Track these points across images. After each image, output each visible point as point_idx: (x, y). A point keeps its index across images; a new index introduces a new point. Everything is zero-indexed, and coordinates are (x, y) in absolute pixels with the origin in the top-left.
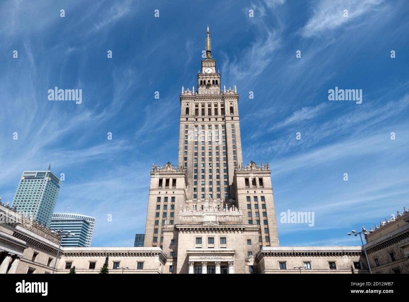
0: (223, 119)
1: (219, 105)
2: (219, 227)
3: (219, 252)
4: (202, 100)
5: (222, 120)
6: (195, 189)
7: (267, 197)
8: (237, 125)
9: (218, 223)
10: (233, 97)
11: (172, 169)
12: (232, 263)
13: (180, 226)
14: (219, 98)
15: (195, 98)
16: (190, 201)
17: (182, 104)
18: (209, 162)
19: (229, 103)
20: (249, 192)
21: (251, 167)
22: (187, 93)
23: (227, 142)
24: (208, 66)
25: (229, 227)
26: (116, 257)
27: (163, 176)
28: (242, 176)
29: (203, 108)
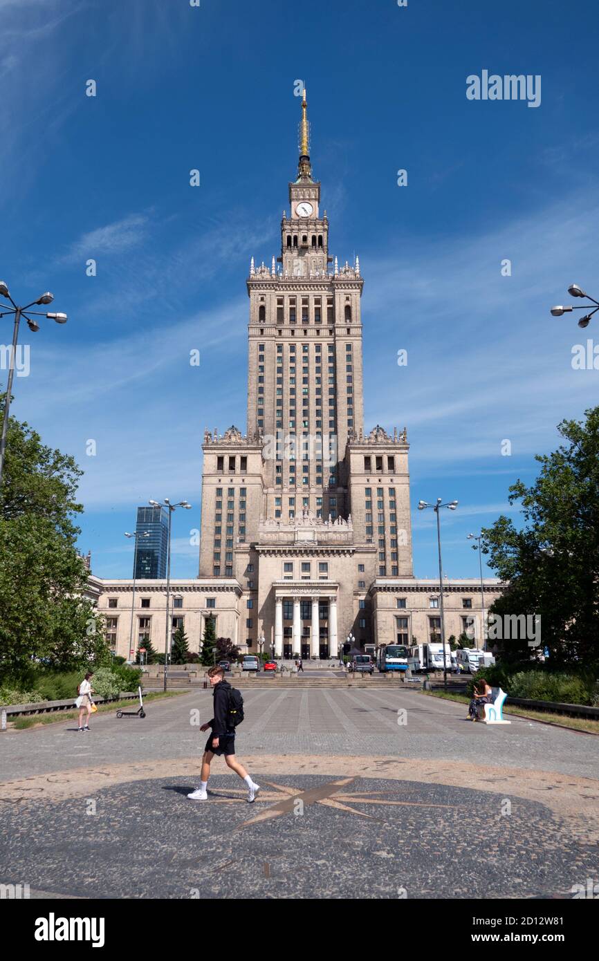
0: (331, 332)
1: (324, 301)
2: (317, 549)
3: (316, 585)
4: (290, 290)
5: (328, 334)
6: (277, 467)
7: (398, 488)
8: (357, 344)
9: (317, 543)
10: (351, 285)
11: (240, 439)
12: (335, 599)
13: (260, 547)
14: (324, 286)
15: (277, 285)
16: (271, 490)
17: (252, 297)
18: (303, 419)
19: (344, 298)
20: (370, 482)
21: (376, 436)
22: (261, 273)
23: (338, 380)
24: (303, 199)
25: (332, 549)
26: (177, 592)
27: (224, 452)
28: (360, 454)
29: (293, 306)
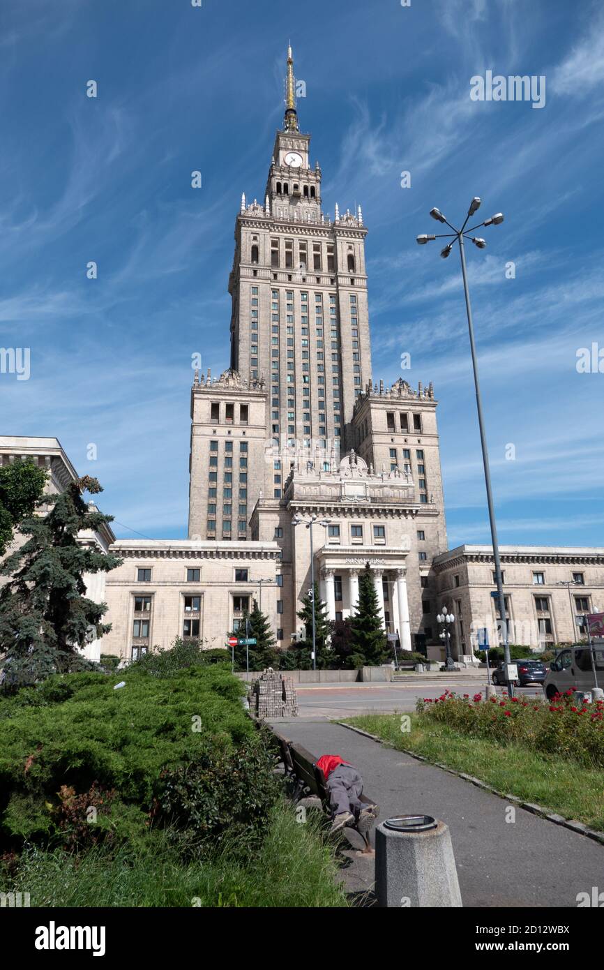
0: (332, 281)
1: (324, 248)
2: (372, 507)
3: (381, 553)
4: (287, 232)
5: (330, 283)
6: (274, 426)
7: (427, 450)
8: (362, 296)
9: (370, 499)
10: (354, 234)
11: (239, 383)
12: (404, 572)
13: (298, 503)
14: (324, 232)
15: (272, 225)
17: (243, 235)
18: (303, 373)
19: (346, 246)
20: (395, 441)
21: (400, 390)
23: (342, 333)
24: (292, 149)
25: (390, 508)
26: (192, 559)
27: (220, 397)
28: (381, 409)
29: (289, 250)
